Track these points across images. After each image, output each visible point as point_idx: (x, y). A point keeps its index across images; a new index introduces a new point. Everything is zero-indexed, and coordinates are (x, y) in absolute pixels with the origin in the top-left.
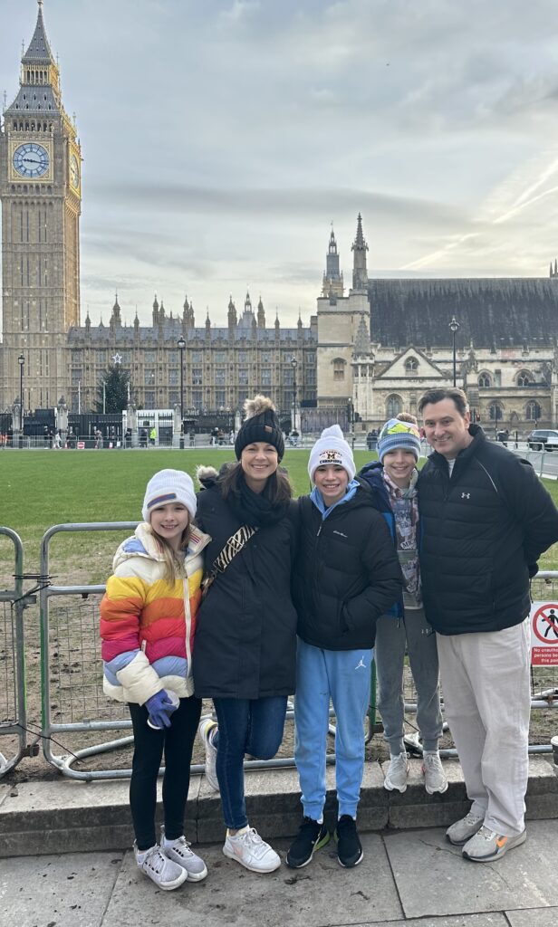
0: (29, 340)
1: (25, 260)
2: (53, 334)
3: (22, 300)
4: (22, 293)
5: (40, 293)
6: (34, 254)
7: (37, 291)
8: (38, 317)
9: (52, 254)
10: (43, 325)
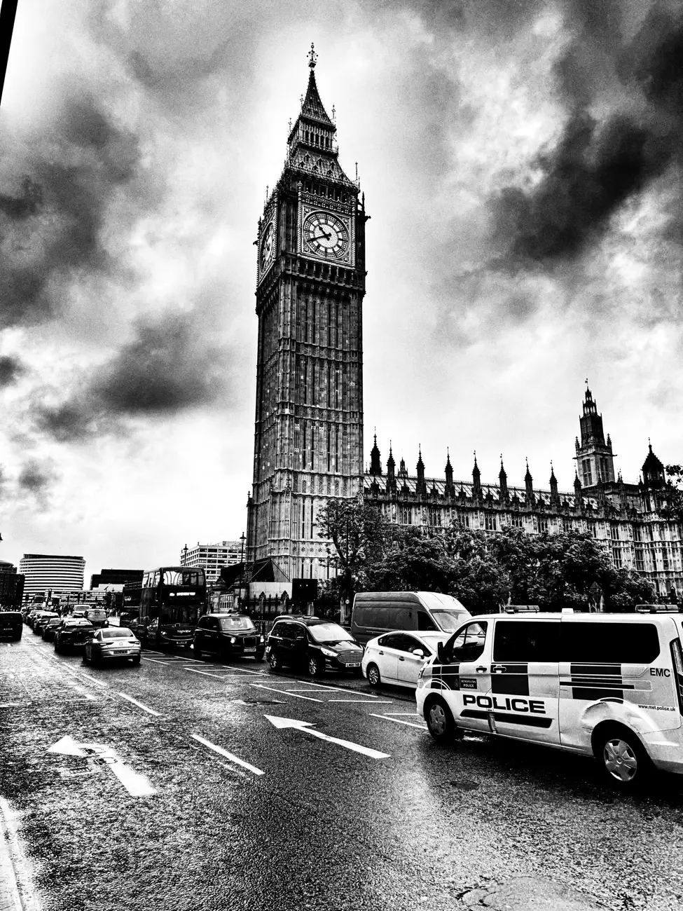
0: (313, 483)
1: (310, 368)
2: (345, 478)
3: (305, 424)
4: (306, 414)
5: (329, 417)
6: (321, 361)
7: (325, 413)
8: (326, 450)
9: (344, 364)
10: (333, 461)
